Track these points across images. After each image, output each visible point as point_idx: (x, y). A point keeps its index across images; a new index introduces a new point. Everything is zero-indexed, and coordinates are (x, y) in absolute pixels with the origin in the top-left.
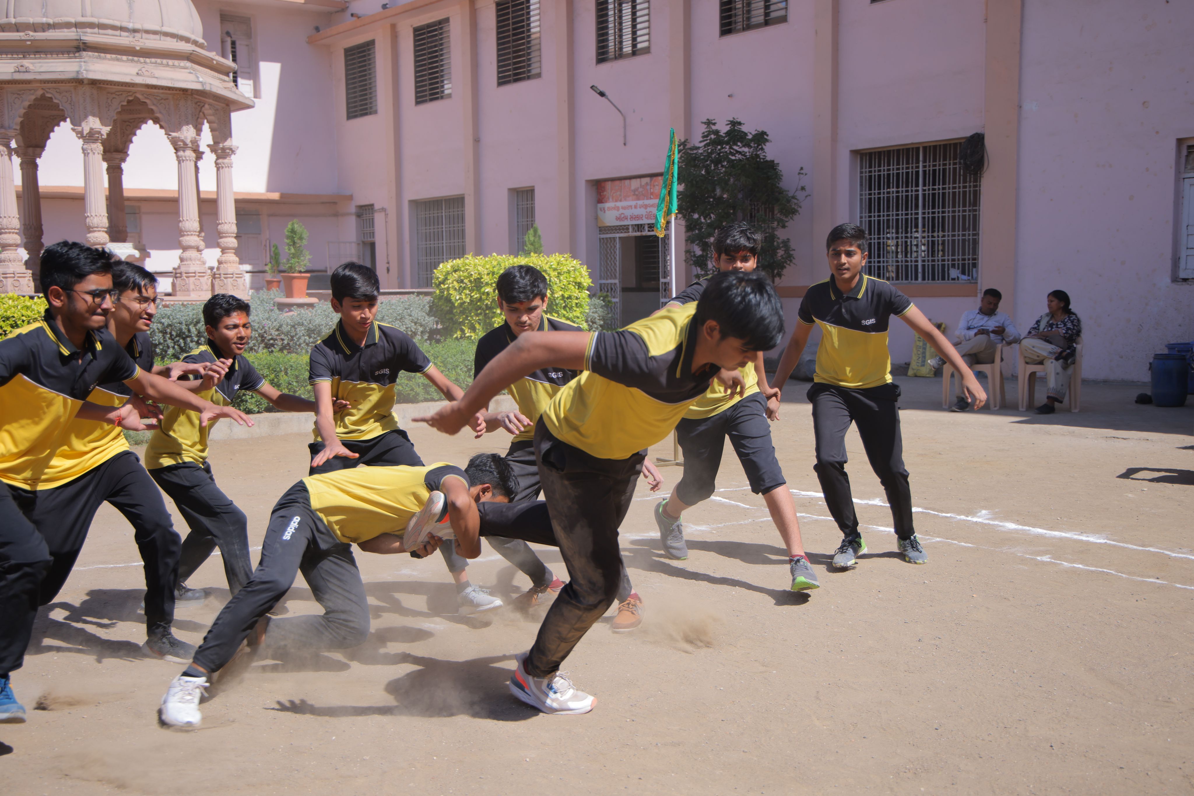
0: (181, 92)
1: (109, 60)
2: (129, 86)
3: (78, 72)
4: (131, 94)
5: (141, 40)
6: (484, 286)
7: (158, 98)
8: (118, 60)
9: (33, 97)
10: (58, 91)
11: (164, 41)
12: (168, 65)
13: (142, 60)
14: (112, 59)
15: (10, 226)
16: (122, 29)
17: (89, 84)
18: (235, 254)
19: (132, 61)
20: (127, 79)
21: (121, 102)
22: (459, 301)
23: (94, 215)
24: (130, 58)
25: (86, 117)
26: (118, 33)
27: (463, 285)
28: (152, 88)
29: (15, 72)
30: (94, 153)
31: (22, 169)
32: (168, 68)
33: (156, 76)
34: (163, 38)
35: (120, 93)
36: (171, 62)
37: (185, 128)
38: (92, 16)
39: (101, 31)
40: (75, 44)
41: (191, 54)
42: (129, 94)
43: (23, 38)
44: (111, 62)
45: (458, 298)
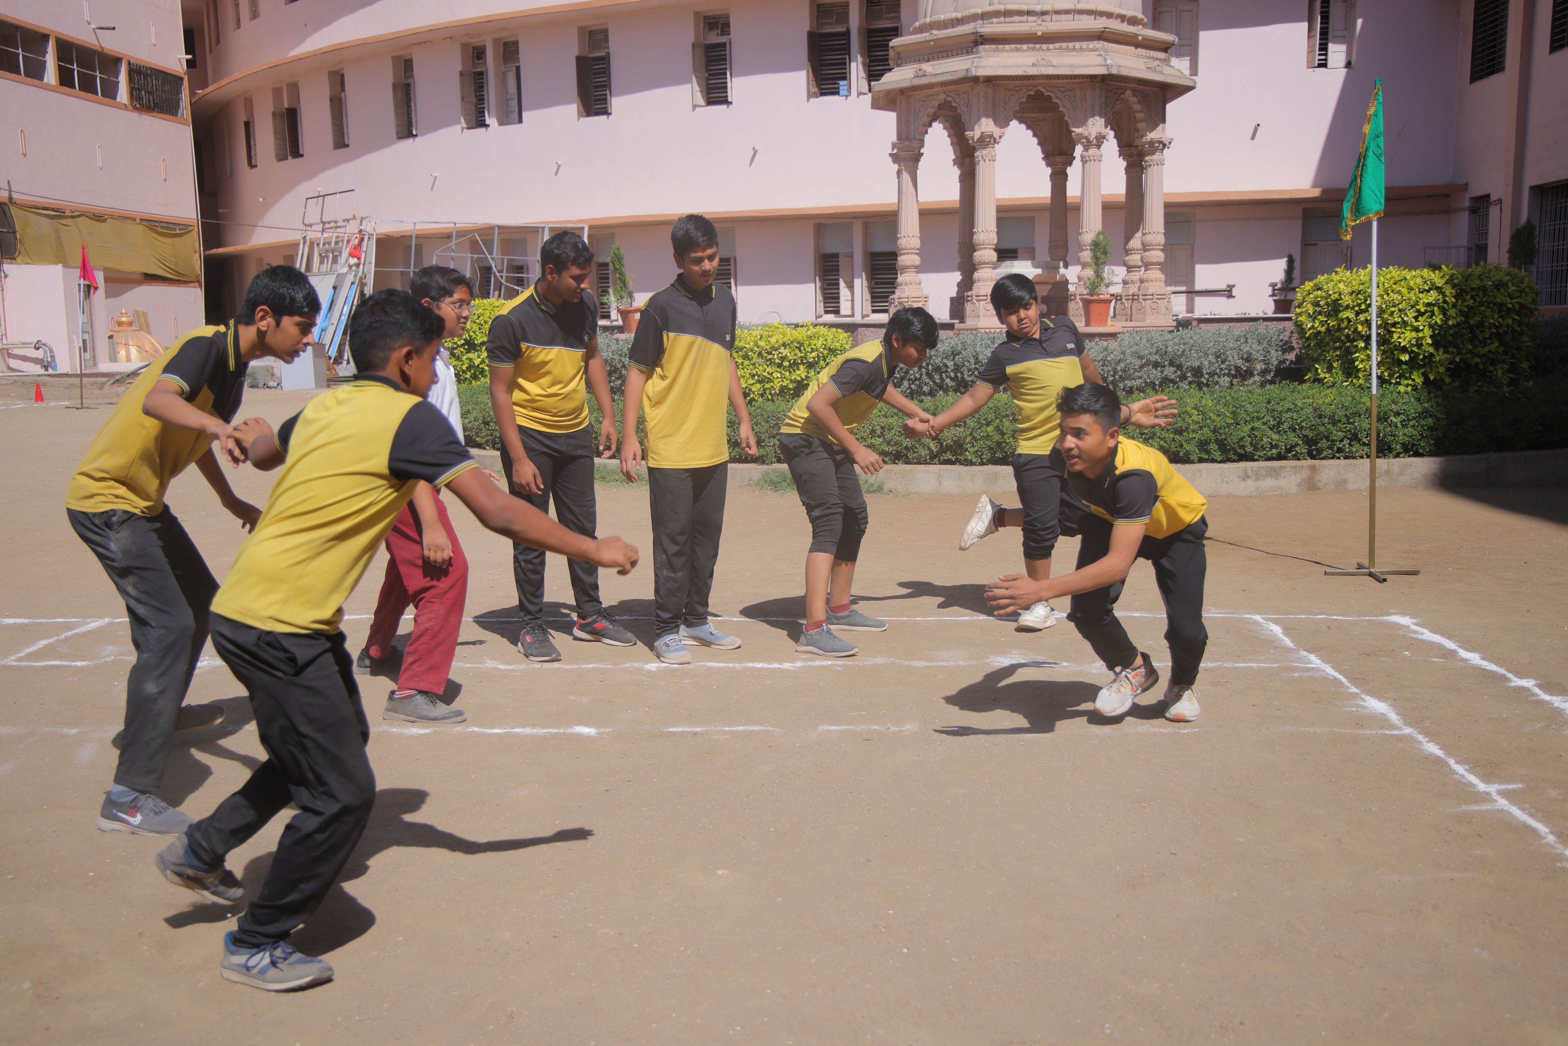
0: (1089, 80)
1: (1007, 51)
2: (1029, 80)
3: (967, 70)
4: (1031, 88)
5: (1043, 23)
6: (1343, 311)
7: (1063, 89)
8: (1017, 50)
9: (936, 103)
10: (957, 92)
11: (1078, 20)
12: (1074, 49)
13: (1044, 46)
14: (1011, 50)
15: (908, 247)
16: (1029, 13)
17: (984, 82)
18: (1160, 269)
19: (1033, 49)
20: (1019, 72)
21: (1019, 99)
22: (1311, 331)
23: (980, 230)
24: (1032, 46)
25: (979, 119)
26: (1024, 18)
27: (1318, 309)
28: (1054, 79)
29: (915, 77)
30: (985, 161)
31: (960, 182)
32: (1074, 53)
33: (1053, 64)
34: (1077, 17)
35: (1019, 88)
36: (1077, 45)
37: (1090, 121)
38: (1000, 3)
39: (1007, 19)
40: (972, 38)
41: (1103, 32)
42: (1029, 88)
43: (928, 39)
44: (1010, 54)
45: (1309, 325)
